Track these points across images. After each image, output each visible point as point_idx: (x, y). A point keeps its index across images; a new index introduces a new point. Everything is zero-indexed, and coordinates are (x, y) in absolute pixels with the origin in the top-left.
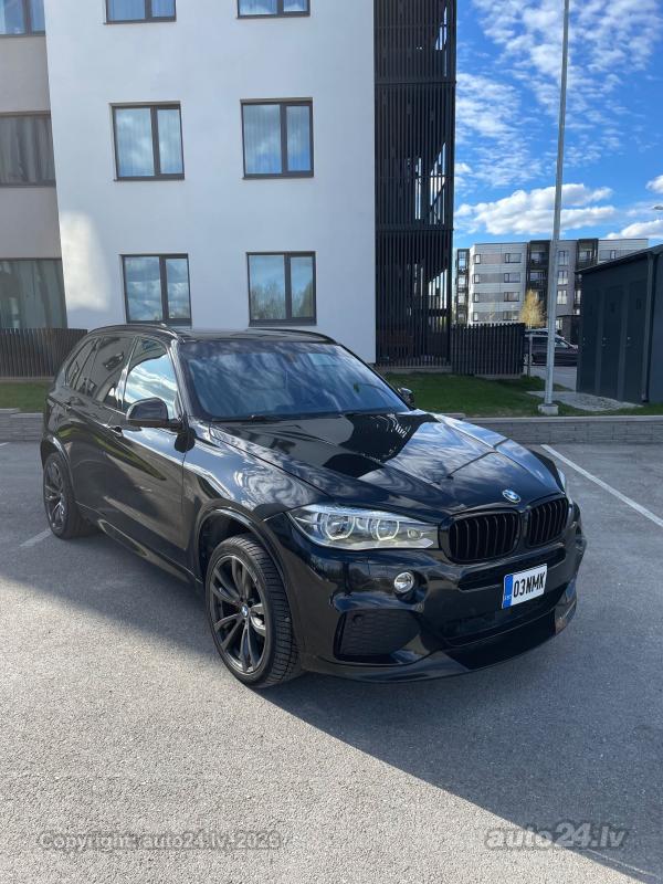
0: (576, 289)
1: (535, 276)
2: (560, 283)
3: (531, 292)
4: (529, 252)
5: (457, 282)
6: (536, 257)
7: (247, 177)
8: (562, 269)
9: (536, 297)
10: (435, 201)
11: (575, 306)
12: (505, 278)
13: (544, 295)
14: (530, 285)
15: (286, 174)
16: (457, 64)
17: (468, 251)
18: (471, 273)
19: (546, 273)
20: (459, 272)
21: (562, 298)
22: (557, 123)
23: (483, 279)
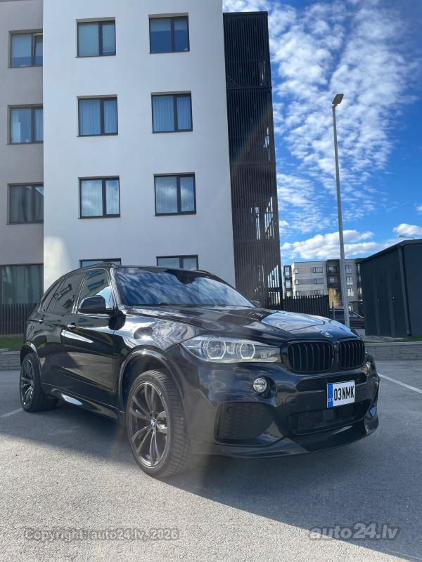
0: (358, 287)
1: (332, 280)
2: (348, 284)
3: (331, 290)
4: (327, 266)
5: (285, 285)
6: (331, 269)
7: (157, 215)
8: (348, 275)
9: (335, 292)
10: (268, 228)
11: (359, 297)
12: (315, 282)
13: (339, 291)
14: (330, 285)
15: (180, 213)
16: (277, 170)
17: (290, 267)
18: (293, 279)
19: (339, 278)
20: (286, 279)
21: (351, 293)
22: (336, 198)
23: (301, 282)
